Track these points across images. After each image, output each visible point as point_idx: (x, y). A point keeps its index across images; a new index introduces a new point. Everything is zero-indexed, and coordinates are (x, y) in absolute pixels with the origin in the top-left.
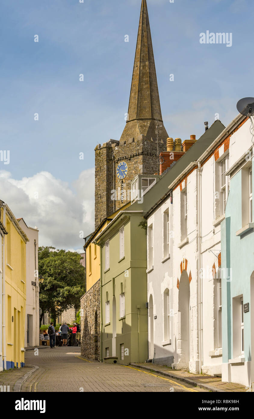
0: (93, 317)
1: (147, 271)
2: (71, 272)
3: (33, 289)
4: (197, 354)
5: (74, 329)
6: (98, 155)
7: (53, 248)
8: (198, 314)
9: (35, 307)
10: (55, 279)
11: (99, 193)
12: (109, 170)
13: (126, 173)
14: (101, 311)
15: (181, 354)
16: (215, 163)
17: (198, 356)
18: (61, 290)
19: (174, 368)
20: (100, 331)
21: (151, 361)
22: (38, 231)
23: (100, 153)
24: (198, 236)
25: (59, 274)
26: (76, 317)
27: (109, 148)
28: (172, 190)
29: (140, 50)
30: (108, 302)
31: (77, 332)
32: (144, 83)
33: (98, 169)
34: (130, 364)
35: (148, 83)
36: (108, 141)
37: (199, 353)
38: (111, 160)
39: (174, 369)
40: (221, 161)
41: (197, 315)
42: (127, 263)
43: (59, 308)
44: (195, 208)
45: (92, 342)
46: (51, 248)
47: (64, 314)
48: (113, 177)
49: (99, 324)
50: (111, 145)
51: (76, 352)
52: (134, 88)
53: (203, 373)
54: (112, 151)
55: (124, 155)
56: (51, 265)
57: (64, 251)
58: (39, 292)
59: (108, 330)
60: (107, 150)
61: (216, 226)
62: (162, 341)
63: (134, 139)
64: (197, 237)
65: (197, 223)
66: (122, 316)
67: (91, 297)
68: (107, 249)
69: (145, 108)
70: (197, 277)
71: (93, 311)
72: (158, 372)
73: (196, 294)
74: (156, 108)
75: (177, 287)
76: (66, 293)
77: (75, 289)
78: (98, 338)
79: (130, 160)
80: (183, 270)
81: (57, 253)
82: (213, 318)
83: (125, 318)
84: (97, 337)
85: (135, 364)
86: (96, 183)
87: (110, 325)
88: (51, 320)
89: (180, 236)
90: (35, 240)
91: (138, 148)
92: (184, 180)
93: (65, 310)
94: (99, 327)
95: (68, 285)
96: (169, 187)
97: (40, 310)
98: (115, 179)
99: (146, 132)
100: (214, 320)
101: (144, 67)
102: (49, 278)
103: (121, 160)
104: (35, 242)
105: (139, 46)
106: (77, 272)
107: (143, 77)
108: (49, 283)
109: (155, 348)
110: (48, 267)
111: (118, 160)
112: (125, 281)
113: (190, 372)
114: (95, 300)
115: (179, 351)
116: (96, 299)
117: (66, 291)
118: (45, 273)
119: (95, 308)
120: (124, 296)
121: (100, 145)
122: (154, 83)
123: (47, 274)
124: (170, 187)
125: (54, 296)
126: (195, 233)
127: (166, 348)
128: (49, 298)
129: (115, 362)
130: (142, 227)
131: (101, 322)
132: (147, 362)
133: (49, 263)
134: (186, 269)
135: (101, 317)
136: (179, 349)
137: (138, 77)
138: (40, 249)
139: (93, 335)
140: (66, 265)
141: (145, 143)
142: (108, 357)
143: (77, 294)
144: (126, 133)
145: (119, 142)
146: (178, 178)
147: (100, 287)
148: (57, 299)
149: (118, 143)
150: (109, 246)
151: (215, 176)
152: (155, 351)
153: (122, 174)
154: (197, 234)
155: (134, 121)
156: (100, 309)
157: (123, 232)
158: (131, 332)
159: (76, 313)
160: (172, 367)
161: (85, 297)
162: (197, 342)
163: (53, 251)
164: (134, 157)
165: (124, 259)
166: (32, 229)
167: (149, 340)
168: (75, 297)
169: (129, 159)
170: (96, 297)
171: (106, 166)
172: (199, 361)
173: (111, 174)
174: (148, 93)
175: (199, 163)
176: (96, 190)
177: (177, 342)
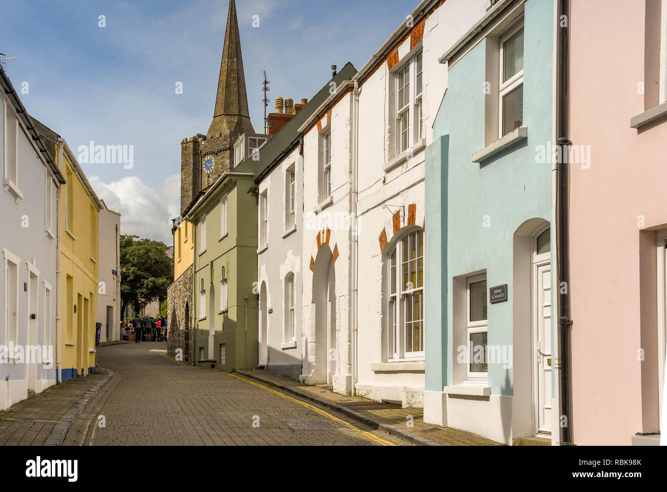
0: (183, 310)
1: (258, 251)
2: (156, 262)
3: (114, 279)
4: (349, 366)
5: (158, 323)
6: (184, 149)
7: (137, 237)
8: (350, 306)
9: (115, 298)
10: (139, 270)
11: (185, 187)
12: (195, 164)
13: (213, 167)
14: (193, 302)
15: (315, 363)
16: (388, 74)
17: (350, 369)
18: (146, 282)
19: (304, 381)
20: (193, 326)
21: (262, 368)
22: (120, 215)
23: (186, 147)
24: (353, 191)
25: (143, 264)
26: (160, 310)
27: (195, 142)
28: (302, 135)
29: (227, 47)
30: (203, 291)
31: (161, 326)
32: (231, 80)
33: (184, 162)
34: (234, 371)
35: (235, 80)
36: (195, 135)
37: (351, 365)
38: (198, 154)
39: (304, 383)
40: (398, 70)
41: (348, 309)
42: (232, 241)
43: (143, 300)
44: (348, 150)
45: (182, 339)
46: (135, 236)
47: (148, 306)
48: (199, 172)
49: (191, 319)
50: (197, 139)
51: (161, 349)
52: (222, 84)
53: (357, 395)
54: (199, 145)
55: (211, 150)
56: (135, 255)
57: (149, 240)
58: (121, 282)
59: (203, 326)
60: (193, 144)
61: (388, 171)
62: (282, 342)
63: (221, 133)
64: (350, 193)
65: (351, 172)
66: (223, 309)
67: (180, 286)
68: (203, 227)
69: (233, 104)
70: (348, 252)
71: (183, 302)
72: (283, 388)
73: (348, 278)
74: (243, 105)
75: (311, 268)
76: (151, 284)
77: (161, 281)
78: (190, 334)
79: (217, 154)
80: (322, 243)
81: (141, 242)
82: (381, 313)
83: (227, 312)
84: (188, 333)
85: (241, 372)
86: (182, 177)
87: (205, 319)
88: (134, 313)
89: (317, 196)
90: (116, 225)
91: (226, 143)
92: (326, 115)
93: (149, 303)
94: (191, 322)
95: (153, 276)
96: (298, 130)
97: (121, 301)
98: (201, 174)
99: (233, 128)
100: (382, 316)
101: (232, 63)
102: (132, 268)
103: (207, 154)
104: (117, 227)
105: (227, 43)
106: (162, 262)
107: (230, 73)
108: (132, 273)
109: (269, 352)
110: (131, 256)
111: (205, 155)
112: (229, 263)
113: (335, 391)
114: (186, 290)
115: (312, 358)
116: (188, 288)
117: (151, 282)
118: (127, 263)
119: (186, 300)
120: (226, 283)
121: (186, 139)
122: (241, 80)
123: (130, 264)
124: (300, 130)
125: (138, 288)
126: (348, 187)
127: (288, 352)
128: (132, 289)
129: (213, 366)
130: (252, 194)
131: (194, 316)
132: (256, 369)
133: (132, 252)
134: (328, 241)
135: (193, 310)
136: (312, 356)
137: (226, 73)
138: (123, 237)
139: (182, 331)
140: (151, 254)
141: (233, 138)
142: (202, 359)
143: (163, 285)
144: (213, 128)
145: (206, 136)
146: (316, 112)
147: (193, 273)
148: (141, 291)
149: (205, 138)
150: (205, 222)
151: (388, 94)
152: (269, 355)
153: (208, 168)
154: (351, 189)
155: (221, 116)
156: (193, 300)
157: (226, 202)
158: (237, 330)
159: (160, 306)
160: (301, 379)
161: (173, 286)
162: (348, 347)
163: (137, 240)
164: (220, 152)
165: (227, 236)
166: (113, 212)
167: (260, 340)
168: (160, 288)
169: (215, 154)
170: (188, 286)
171: (192, 160)
172: (351, 376)
173: (197, 169)
174: (236, 89)
175: (355, 81)
176: (182, 184)
177: (309, 346)
